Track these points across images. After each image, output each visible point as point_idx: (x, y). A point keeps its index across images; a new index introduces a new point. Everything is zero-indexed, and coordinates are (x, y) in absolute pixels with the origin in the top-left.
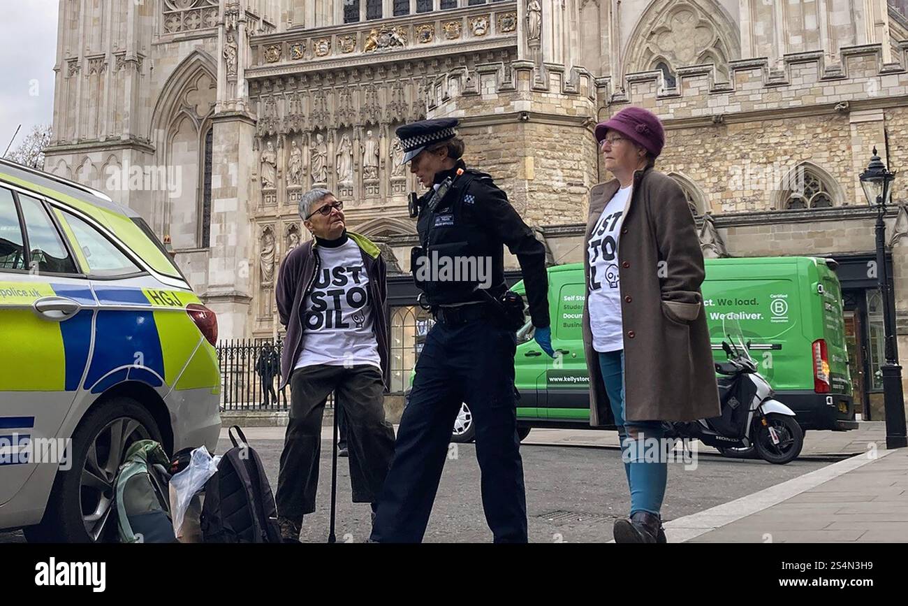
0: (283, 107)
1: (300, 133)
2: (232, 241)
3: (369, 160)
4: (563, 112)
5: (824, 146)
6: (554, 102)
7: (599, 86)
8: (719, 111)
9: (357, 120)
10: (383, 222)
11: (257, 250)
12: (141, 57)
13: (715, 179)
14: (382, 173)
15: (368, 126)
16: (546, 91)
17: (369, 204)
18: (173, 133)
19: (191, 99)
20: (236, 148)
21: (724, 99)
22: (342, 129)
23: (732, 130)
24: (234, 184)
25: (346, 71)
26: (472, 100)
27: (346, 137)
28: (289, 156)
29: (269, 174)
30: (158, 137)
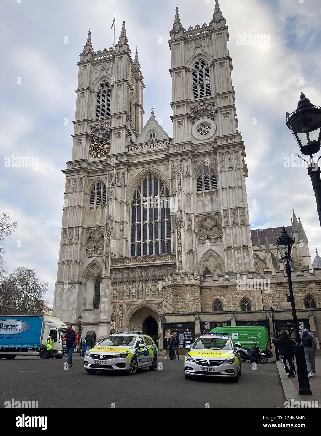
0: (119, 276)
1: (123, 282)
2: (107, 309)
3: (140, 289)
4: (194, 284)
5: (249, 293)
6: (192, 282)
7: (200, 277)
8: (227, 285)
9: (137, 279)
10: (144, 304)
11: (112, 311)
12: (80, 261)
13: (226, 299)
14: (143, 292)
15: (140, 281)
16: (191, 279)
17: (140, 300)
18: (87, 280)
19: (92, 271)
20: (108, 286)
21: (228, 282)
22: (134, 281)
23: (229, 289)
24: (107, 294)
25: (135, 267)
26: (175, 281)
27: (134, 283)
28: (120, 288)
29: (115, 292)
30: (84, 281)
